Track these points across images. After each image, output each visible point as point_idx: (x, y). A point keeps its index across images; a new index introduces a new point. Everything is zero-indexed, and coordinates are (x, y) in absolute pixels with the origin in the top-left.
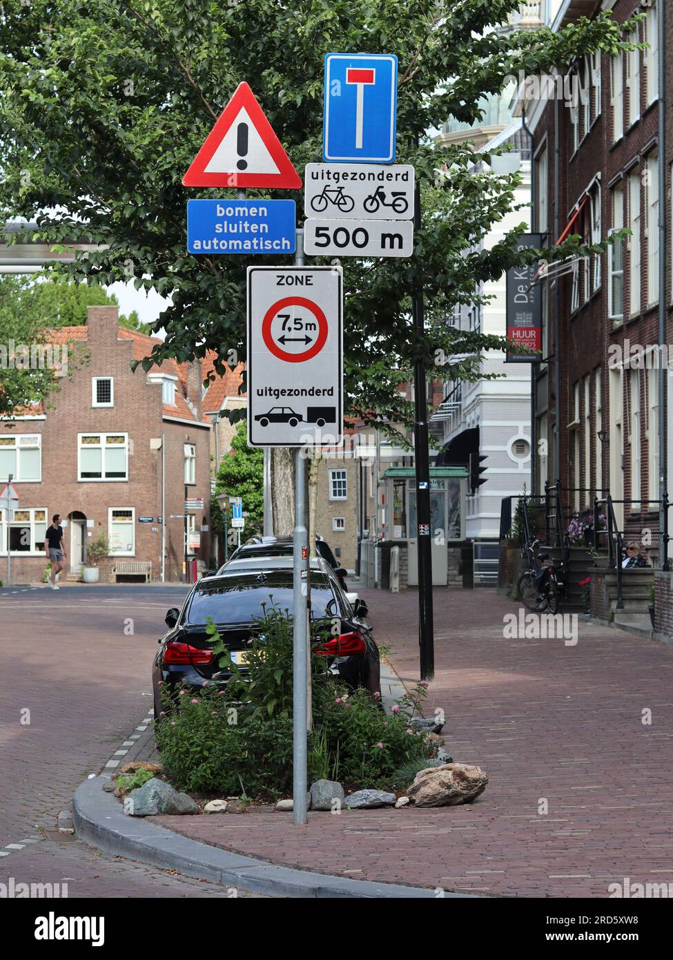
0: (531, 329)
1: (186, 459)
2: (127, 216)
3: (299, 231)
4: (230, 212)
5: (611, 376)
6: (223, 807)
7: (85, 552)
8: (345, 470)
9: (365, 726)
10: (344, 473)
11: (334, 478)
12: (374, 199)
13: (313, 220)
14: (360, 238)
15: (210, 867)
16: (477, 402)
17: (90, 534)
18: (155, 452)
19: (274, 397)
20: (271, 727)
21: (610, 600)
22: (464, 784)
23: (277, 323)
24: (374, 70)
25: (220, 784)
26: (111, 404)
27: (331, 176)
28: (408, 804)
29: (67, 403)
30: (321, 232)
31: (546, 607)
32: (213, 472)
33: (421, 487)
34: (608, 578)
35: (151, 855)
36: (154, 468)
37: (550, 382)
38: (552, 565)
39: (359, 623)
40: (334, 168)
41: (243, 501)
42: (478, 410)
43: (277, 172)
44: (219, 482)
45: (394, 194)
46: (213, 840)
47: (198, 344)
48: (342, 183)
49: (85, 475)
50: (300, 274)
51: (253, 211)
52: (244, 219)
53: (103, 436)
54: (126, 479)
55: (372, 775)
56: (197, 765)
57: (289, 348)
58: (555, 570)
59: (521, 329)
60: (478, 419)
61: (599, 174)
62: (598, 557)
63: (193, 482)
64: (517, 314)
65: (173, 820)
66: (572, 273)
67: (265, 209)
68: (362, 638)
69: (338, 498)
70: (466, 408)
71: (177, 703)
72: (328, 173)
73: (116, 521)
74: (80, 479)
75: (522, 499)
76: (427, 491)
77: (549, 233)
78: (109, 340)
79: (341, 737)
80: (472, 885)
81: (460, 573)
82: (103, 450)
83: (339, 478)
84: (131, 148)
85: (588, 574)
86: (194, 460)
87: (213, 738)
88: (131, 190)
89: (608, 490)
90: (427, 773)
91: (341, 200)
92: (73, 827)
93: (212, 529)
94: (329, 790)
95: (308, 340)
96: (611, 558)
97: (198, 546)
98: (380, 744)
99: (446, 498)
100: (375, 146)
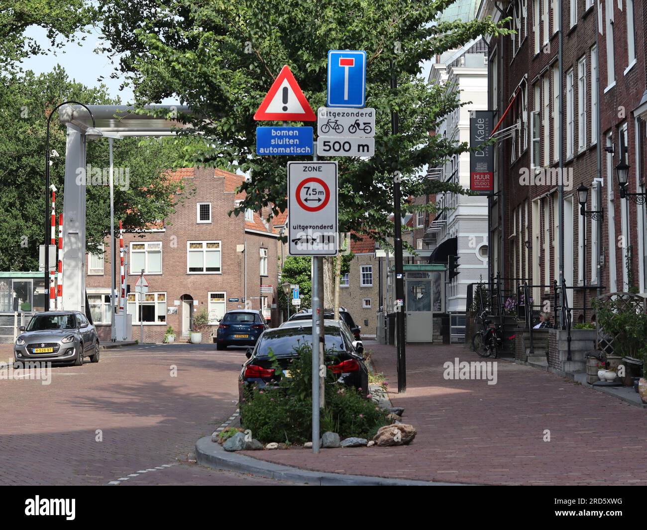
0: (486, 173)
1: (261, 258)
2: (225, 130)
3: (315, 143)
4: (279, 133)
5: (533, 205)
6: (276, 446)
7: (192, 323)
8: (371, 266)
9: (353, 406)
10: (370, 268)
11: (363, 271)
12: (354, 126)
13: (322, 137)
14: (347, 147)
15: (268, 471)
16: (456, 220)
17: (195, 310)
18: (240, 254)
19: (302, 230)
20: (302, 405)
21: (526, 348)
22: (404, 434)
23: (303, 191)
24: (354, 59)
25: (275, 437)
26: (209, 221)
27: (331, 114)
28: (374, 445)
29: (180, 220)
30: (326, 144)
31: (490, 354)
32: (280, 268)
33: (398, 277)
34: (525, 335)
35: (238, 467)
36: (239, 265)
37: (499, 208)
38: (494, 327)
39: (356, 355)
40: (333, 110)
41: (300, 287)
42: (457, 225)
43: (304, 112)
44: (284, 274)
45: (364, 124)
46: (270, 460)
47: (263, 200)
48: (337, 118)
49: (192, 269)
50: (315, 166)
51: (291, 133)
52: (286, 137)
53: (204, 243)
54: (220, 272)
55: (357, 432)
56: (263, 426)
57: (310, 204)
58: (495, 331)
59: (480, 174)
60: (457, 232)
61: (526, 75)
62: (519, 321)
63: (266, 274)
64: (477, 164)
65: (249, 452)
66: (512, 138)
67: (297, 132)
68: (358, 363)
69: (366, 285)
70: (450, 224)
71: (252, 394)
72: (330, 113)
73: (214, 301)
74: (189, 272)
75: (480, 285)
76: (402, 279)
77: (498, 111)
78: (208, 178)
79: (341, 413)
80: (398, 475)
81: (441, 335)
82: (204, 252)
83: (367, 271)
84: (228, 95)
85: (514, 333)
86: (266, 259)
87: (271, 412)
88: (227, 116)
89: (532, 279)
90: (384, 429)
91: (337, 127)
92: (196, 459)
93: (279, 307)
94: (331, 437)
95: (319, 200)
96: (527, 322)
97: (270, 318)
98: (361, 416)
99: (432, 285)
100: (354, 99)
